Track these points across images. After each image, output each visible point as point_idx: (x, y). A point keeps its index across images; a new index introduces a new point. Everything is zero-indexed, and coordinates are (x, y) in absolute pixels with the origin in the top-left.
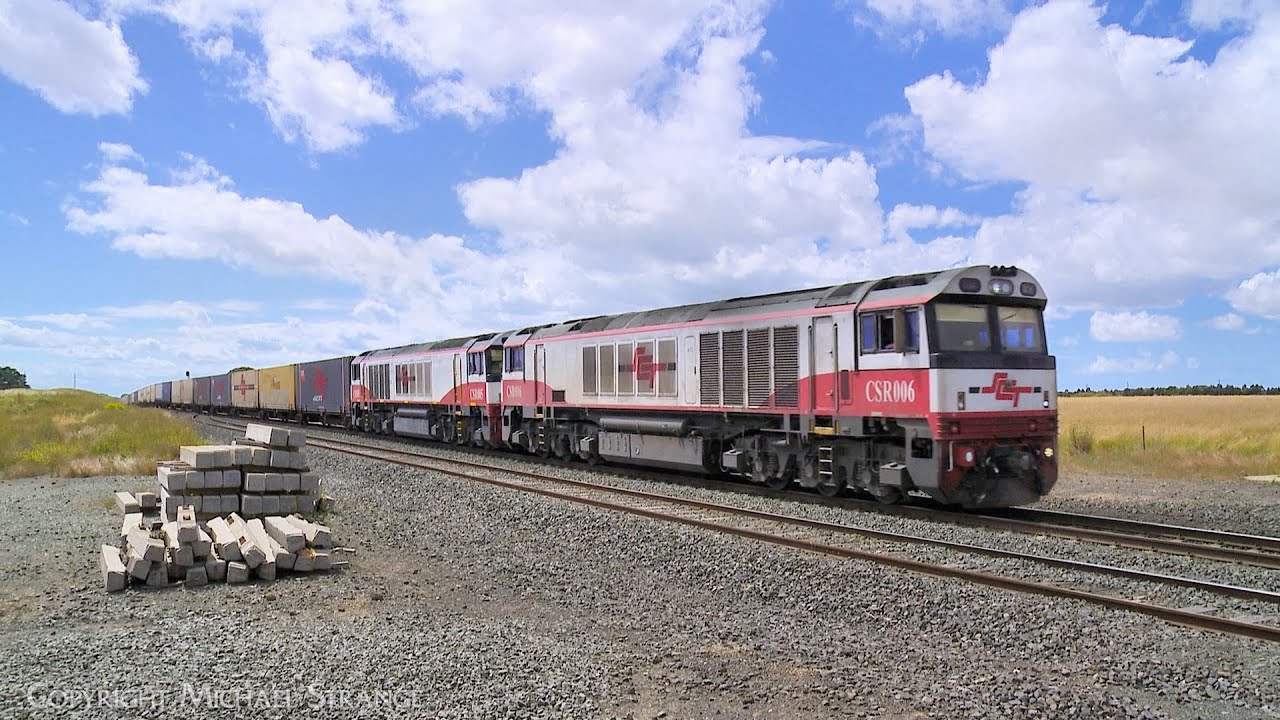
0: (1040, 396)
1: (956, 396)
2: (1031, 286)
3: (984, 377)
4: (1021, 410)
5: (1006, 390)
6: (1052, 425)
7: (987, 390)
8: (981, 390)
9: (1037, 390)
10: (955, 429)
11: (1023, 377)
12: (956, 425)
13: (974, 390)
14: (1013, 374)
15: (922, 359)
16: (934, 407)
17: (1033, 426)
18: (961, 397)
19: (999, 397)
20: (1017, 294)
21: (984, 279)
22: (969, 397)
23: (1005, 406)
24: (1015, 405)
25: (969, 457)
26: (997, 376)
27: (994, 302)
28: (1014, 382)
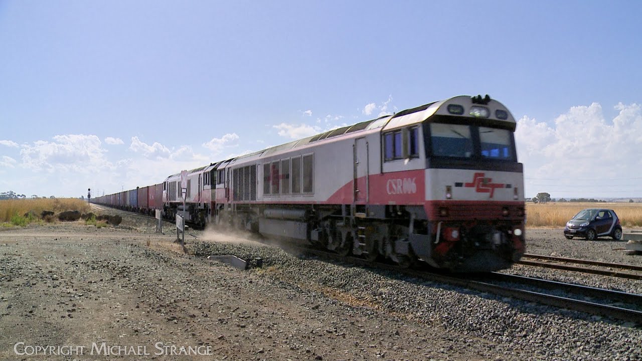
0: (511, 190)
1: (445, 189)
2: (503, 112)
3: (467, 175)
4: (495, 200)
5: (483, 185)
6: (520, 213)
7: (468, 185)
8: (464, 185)
9: (509, 186)
10: (444, 213)
11: (496, 176)
12: (444, 209)
13: (458, 185)
14: (489, 174)
15: (421, 162)
16: (429, 196)
17: (505, 212)
18: (449, 189)
19: (479, 190)
20: (493, 117)
21: (466, 105)
22: (455, 189)
23: (483, 197)
24: (491, 196)
25: (455, 234)
26: (476, 175)
27: (475, 123)
28: (490, 180)
